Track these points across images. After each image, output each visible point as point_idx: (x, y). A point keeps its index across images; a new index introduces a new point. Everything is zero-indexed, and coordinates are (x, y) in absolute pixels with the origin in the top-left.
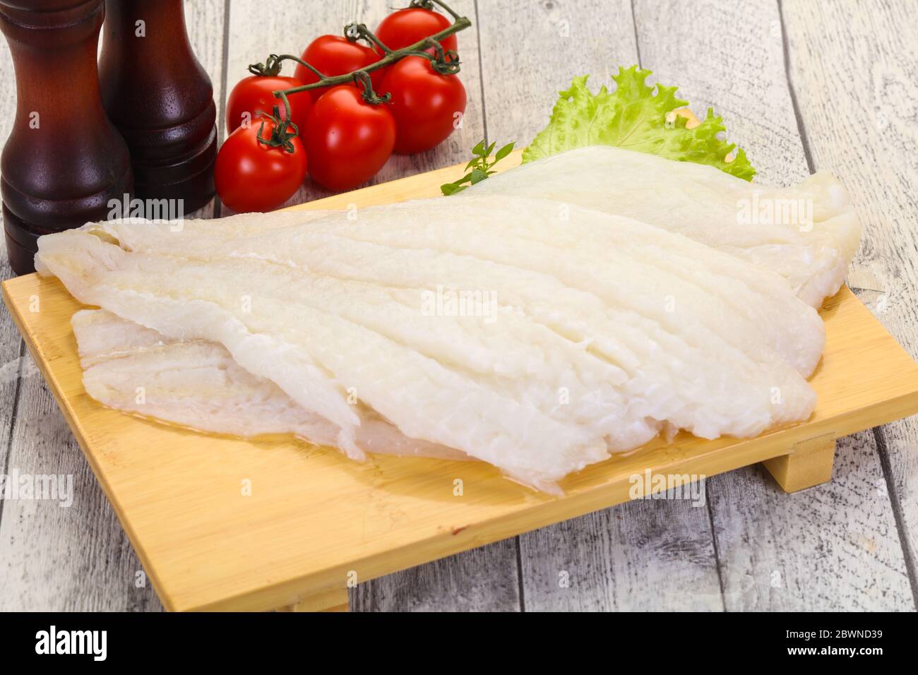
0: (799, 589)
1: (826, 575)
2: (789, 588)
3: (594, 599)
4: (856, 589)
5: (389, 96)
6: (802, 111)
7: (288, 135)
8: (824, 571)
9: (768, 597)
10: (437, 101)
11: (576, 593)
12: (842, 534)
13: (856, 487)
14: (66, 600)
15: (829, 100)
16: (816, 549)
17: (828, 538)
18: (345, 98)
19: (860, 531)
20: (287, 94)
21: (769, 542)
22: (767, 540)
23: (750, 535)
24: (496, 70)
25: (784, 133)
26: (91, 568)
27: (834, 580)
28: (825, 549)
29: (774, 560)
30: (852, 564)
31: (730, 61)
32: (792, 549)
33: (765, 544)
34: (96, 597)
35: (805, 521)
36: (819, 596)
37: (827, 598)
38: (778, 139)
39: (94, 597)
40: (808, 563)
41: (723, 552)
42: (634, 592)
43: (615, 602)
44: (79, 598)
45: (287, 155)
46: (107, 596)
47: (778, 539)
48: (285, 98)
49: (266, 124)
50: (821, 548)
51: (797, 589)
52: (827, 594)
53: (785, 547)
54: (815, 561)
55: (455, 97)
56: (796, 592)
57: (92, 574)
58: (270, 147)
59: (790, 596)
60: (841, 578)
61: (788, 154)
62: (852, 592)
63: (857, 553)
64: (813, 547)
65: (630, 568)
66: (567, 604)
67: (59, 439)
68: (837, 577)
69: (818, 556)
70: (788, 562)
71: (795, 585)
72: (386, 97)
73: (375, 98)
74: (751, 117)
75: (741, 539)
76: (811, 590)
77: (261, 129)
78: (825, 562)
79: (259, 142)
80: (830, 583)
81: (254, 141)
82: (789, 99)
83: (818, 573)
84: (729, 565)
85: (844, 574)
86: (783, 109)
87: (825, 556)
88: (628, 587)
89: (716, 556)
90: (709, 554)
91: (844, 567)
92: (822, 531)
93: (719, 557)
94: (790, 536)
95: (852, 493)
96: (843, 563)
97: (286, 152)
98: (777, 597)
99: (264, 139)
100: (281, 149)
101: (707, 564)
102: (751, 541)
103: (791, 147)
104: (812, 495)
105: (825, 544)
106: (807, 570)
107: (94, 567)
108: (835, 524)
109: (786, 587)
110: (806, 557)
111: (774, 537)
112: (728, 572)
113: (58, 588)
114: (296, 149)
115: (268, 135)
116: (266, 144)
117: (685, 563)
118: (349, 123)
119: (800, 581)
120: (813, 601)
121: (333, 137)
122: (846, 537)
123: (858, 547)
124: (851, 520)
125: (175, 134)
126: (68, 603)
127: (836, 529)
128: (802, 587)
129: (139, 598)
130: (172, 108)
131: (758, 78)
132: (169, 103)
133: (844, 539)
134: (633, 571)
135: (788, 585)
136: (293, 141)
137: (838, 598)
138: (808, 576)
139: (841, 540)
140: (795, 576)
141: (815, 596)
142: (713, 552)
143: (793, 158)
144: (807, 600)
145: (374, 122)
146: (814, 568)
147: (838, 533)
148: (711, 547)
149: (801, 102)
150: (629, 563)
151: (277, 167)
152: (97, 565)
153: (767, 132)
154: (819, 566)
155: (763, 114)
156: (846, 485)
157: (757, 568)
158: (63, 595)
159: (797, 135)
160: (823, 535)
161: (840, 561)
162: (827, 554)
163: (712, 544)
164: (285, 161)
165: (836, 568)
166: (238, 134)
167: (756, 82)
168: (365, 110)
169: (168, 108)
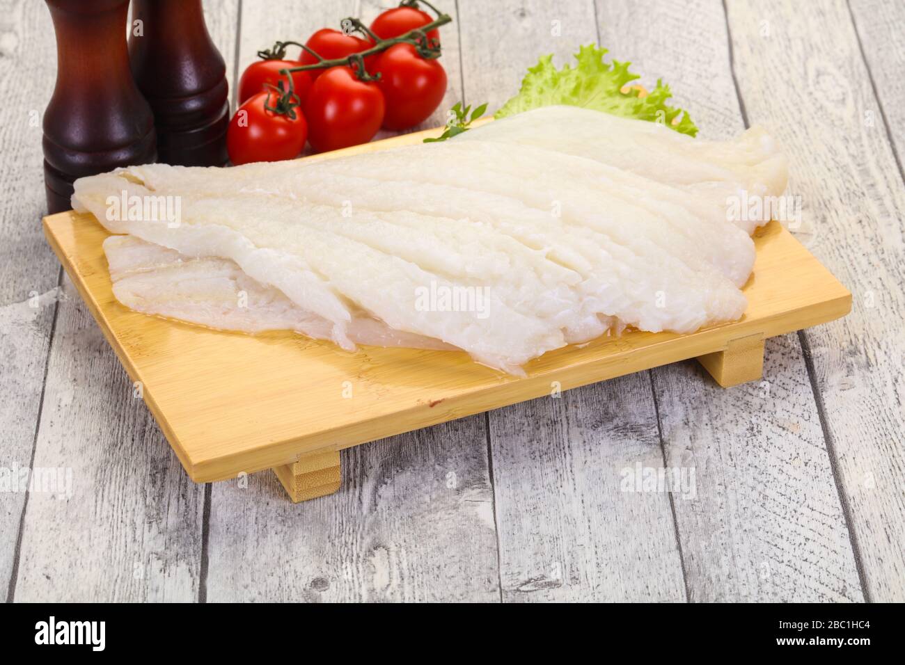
0: (732, 460)
1: (755, 450)
2: (723, 459)
3: (554, 469)
4: (782, 460)
5: (379, 75)
6: (744, 96)
7: (291, 105)
8: (754, 446)
9: (705, 466)
10: (422, 82)
11: (538, 464)
12: (770, 419)
13: (783, 384)
14: (98, 468)
15: (768, 88)
16: (748, 430)
17: (759, 422)
18: (341, 76)
19: (787, 417)
20: (292, 71)
21: (707, 424)
22: (705, 423)
23: (690, 419)
24: (475, 66)
25: (728, 113)
26: (119, 445)
27: (762, 454)
28: (755, 430)
29: (710, 439)
30: (779, 441)
31: (681, 58)
32: (726, 430)
33: (703, 426)
34: (124, 467)
35: (738, 409)
36: (749, 465)
37: (756, 467)
38: (722, 118)
39: (122, 466)
40: (740, 440)
41: (666, 433)
42: (588, 463)
43: (571, 471)
44: (109, 467)
45: (291, 122)
46: (133, 465)
47: (714, 422)
48: (289, 75)
49: (272, 96)
50: (752, 429)
51: (730, 460)
52: (756, 463)
53: (720, 428)
54: (746, 439)
55: (437, 78)
56: (729, 462)
57: (120, 449)
58: (275, 114)
59: (724, 465)
60: (769, 452)
61: (730, 129)
62: (778, 463)
63: (784, 433)
64: (744, 428)
65: (585, 446)
66: (530, 472)
67: (92, 347)
68: (765, 451)
69: (749, 435)
70: (722, 440)
71: (728, 457)
72: (376, 76)
73: (367, 76)
74: (699, 100)
75: (682, 422)
76: (742, 461)
77: (268, 99)
78: (755, 440)
79: (266, 109)
80: (759, 456)
81: (262, 109)
82: (733, 87)
83: (748, 448)
84: (671, 442)
85: (771, 449)
86: (727, 95)
87: (755, 435)
88: (584, 460)
89: (660, 436)
90: (654, 435)
91: (771, 443)
92: (753, 417)
93: (663, 437)
94: (724, 420)
95: (780, 388)
96: (770, 441)
97: (290, 119)
98: (712, 466)
99: (270, 106)
100: (285, 116)
101: (652, 442)
102: (691, 424)
103: (733, 124)
104: (745, 390)
105: (755, 426)
106: (739, 445)
107: (122, 443)
108: (764, 412)
109: (721, 458)
110: (738, 436)
111: (711, 421)
112: (670, 448)
113: (91, 460)
114: (298, 118)
115: (274, 105)
116: (272, 111)
117: (633, 441)
118: (344, 97)
119: (732, 454)
120: (744, 469)
121: (331, 111)
122: (774, 421)
123: (784, 429)
124: (779, 409)
125: (193, 105)
126: (100, 471)
127: (765, 416)
128: (734, 459)
129: (160, 466)
130: (190, 81)
131: (706, 71)
132: (188, 75)
133: (772, 423)
134: (588, 448)
135: (722, 456)
136: (295, 110)
137: (766, 467)
138: (740, 451)
139: (769, 424)
140: (728, 450)
141: (745, 465)
142: (658, 433)
143: (735, 132)
144: (738, 468)
145: (365, 96)
146: (745, 444)
147: (767, 419)
148: (656, 429)
149: (743, 89)
150: (585, 442)
151: (281, 132)
152: (125, 442)
153: (712, 112)
154: (750, 443)
155: (709, 98)
156: (775, 382)
157: (696, 444)
158: (95, 465)
159: (738, 115)
160: (754, 420)
161: (768, 439)
162: (757, 433)
163: (656, 427)
164: (288, 127)
165: (764, 445)
166: (247, 105)
167: (704, 74)
168: (358, 85)
169: (186, 79)
